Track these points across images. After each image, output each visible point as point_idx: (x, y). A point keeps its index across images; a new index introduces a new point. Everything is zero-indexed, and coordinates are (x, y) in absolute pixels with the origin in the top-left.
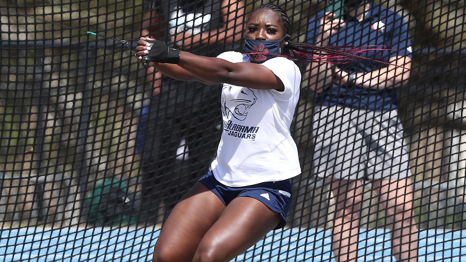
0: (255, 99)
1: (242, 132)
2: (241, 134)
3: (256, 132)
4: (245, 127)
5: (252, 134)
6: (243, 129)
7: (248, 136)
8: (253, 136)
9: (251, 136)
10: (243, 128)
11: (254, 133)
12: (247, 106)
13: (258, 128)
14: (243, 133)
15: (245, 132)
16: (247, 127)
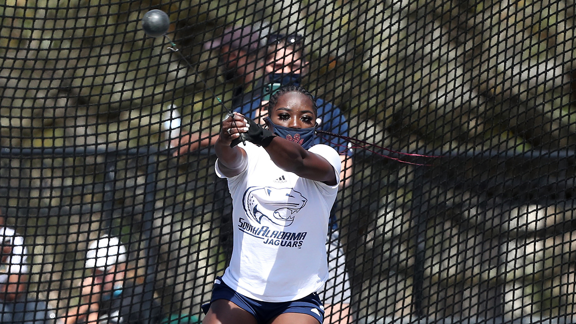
0: (304, 201)
1: (287, 239)
2: (286, 242)
3: (303, 239)
4: (290, 234)
5: (298, 241)
6: (289, 237)
7: (294, 244)
8: (300, 243)
9: (298, 244)
10: (288, 235)
11: (301, 240)
12: (293, 211)
13: (306, 233)
14: (288, 241)
15: (291, 239)
16: (294, 234)
